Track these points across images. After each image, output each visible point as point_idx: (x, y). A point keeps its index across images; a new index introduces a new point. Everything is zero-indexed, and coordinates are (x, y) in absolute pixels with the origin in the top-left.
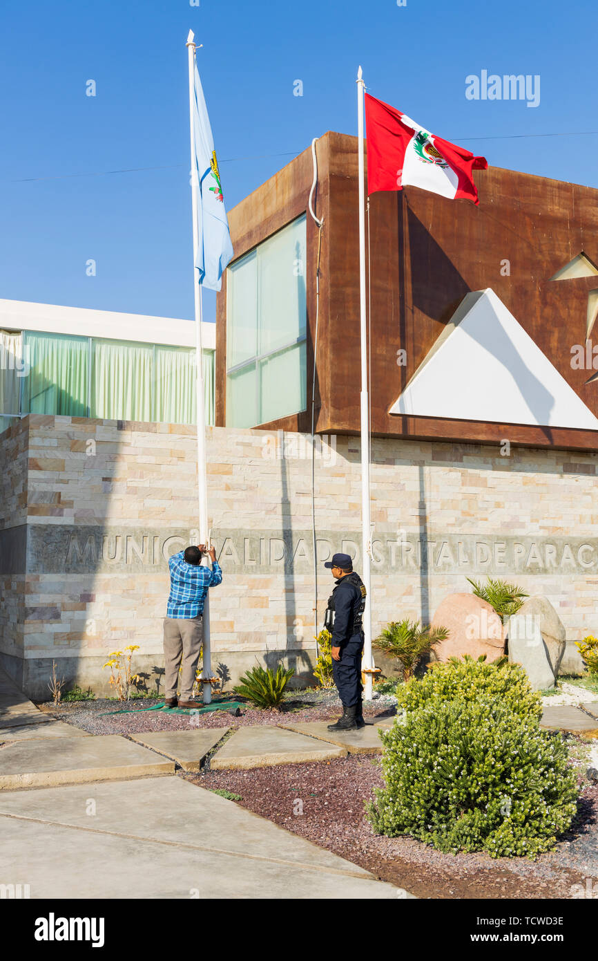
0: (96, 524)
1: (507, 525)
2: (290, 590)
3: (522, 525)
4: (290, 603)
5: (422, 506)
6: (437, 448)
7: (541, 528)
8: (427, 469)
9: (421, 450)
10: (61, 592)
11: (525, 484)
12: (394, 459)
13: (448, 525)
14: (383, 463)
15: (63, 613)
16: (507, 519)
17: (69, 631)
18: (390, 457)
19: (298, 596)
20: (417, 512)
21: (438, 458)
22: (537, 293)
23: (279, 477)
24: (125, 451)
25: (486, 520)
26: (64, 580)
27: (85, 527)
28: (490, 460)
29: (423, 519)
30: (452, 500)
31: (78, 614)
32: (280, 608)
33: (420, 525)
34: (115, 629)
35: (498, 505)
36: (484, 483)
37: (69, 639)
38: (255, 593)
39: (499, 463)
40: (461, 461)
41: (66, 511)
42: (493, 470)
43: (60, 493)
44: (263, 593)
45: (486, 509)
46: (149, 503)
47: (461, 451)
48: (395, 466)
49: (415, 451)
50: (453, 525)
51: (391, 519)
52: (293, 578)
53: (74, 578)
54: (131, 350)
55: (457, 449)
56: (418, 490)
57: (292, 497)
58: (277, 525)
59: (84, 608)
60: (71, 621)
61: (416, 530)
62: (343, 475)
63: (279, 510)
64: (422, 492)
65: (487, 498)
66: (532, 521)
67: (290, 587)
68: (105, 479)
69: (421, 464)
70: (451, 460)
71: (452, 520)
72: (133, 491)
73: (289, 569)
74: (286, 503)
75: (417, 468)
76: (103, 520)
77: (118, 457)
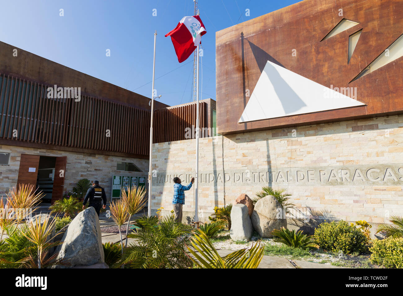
0: (163, 172)
1: (315, 162)
2: (216, 192)
3: (325, 161)
4: (216, 196)
5: (268, 157)
6: (274, 132)
7: (337, 161)
8: (270, 141)
9: (267, 134)
10: (155, 191)
11: (326, 141)
12: (255, 140)
13: (281, 164)
14: (250, 142)
15: (156, 197)
16: (315, 159)
17: (157, 202)
18: (253, 139)
19: (219, 194)
20: (266, 159)
21: (275, 136)
22: (313, 50)
23: (212, 152)
24: (171, 150)
25: (302, 160)
26: (156, 188)
27: (161, 173)
28: (303, 132)
29: (269, 163)
30: (283, 153)
31: (159, 198)
32: (213, 198)
33: (268, 165)
34: (167, 202)
35: (309, 153)
36: (300, 144)
37: (157, 204)
38: (204, 192)
39: (309, 133)
40: (287, 135)
41: (157, 169)
42: (305, 137)
43: (156, 164)
44: (207, 192)
45: (302, 155)
46: (175, 164)
47: (286, 131)
48: (256, 142)
49: (264, 135)
50: (284, 164)
51: (254, 164)
52: (217, 187)
53: (158, 187)
55: (284, 131)
56: (266, 150)
57: (216, 159)
58: (211, 169)
59: (160, 196)
60: (158, 199)
61: (266, 167)
62: (234, 149)
63: (212, 163)
64: (268, 151)
65: (302, 150)
66: (331, 159)
67: (216, 191)
68: (165, 159)
69: (267, 140)
70: (281, 136)
71: (283, 162)
72: (172, 162)
73: (216, 184)
74: (214, 161)
75: (265, 141)
76: (166, 170)
77: (168, 152)
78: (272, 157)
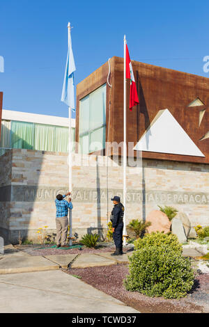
0: (34, 185)
1: (172, 188)
2: (99, 208)
3: (177, 188)
4: (99, 212)
5: (143, 181)
6: (149, 161)
7: (183, 189)
10: (22, 208)
11: (177, 174)
13: (152, 187)
15: (23, 215)
16: (172, 186)
17: (25, 221)
19: (101, 210)
20: (142, 183)
21: (149, 165)
22: (183, 111)
23: (96, 171)
24: (45, 161)
25: (165, 186)
26: (23, 204)
27: (31, 186)
28: (166, 166)
29: (144, 185)
30: (154, 179)
31: (28, 215)
32: (95, 214)
33: (143, 187)
34: (40, 220)
35: (169, 181)
36: (164, 173)
37: (25, 224)
38: (87, 209)
39: (169, 167)
40: (157, 166)
41: (25, 181)
42: (167, 169)
43: (23, 174)
44: (90, 209)
45: (165, 182)
46: (52, 178)
47: (157, 163)
50: (154, 187)
51: (133, 185)
52: (100, 204)
53: (26, 203)
54: (47, 127)
55: (155, 162)
56: (142, 176)
57: (100, 177)
58: (95, 187)
59: (30, 213)
60: (25, 217)
61: (141, 189)
62: (117, 170)
64: (144, 176)
65: (165, 178)
66: (180, 186)
68: (38, 170)
69: (144, 167)
70: (153, 166)
72: (47, 174)
73: (99, 201)
74: (98, 179)
75: (142, 168)
76: (37, 184)
77: (41, 163)
78: (146, 182)
